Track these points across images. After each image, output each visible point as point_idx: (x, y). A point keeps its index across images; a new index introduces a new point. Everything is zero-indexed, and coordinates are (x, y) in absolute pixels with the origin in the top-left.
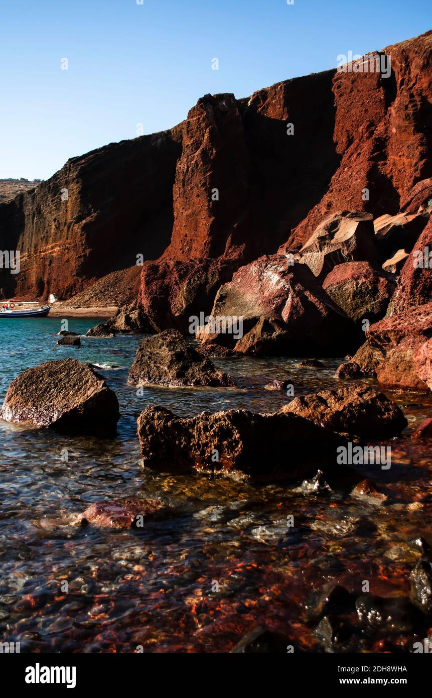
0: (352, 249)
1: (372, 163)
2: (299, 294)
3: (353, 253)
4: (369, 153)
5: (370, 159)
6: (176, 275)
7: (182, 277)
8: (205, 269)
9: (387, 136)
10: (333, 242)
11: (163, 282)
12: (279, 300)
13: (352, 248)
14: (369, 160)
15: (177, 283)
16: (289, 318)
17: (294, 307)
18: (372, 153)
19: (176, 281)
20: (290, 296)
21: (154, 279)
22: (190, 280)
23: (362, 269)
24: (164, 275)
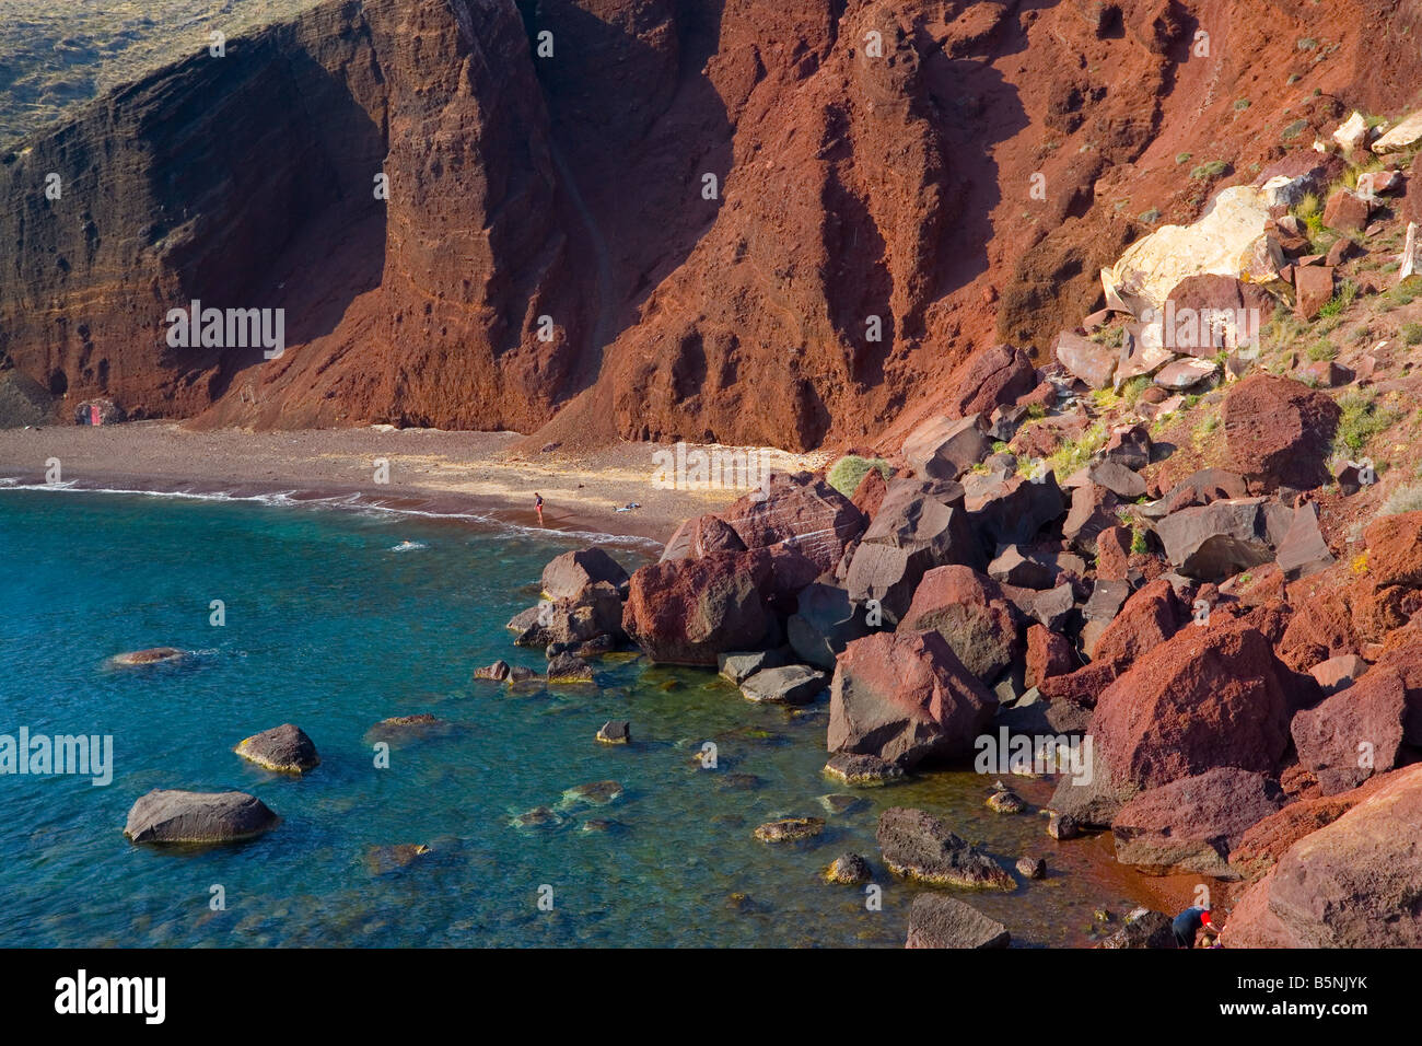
0: (947, 548)
1: (826, 163)
2: (946, 683)
3: (948, 553)
4: (818, 142)
5: (823, 156)
6: (689, 582)
7: (698, 585)
8: (730, 570)
9: (848, 101)
10: (918, 535)
11: (670, 593)
12: (925, 692)
13: (946, 546)
14: (820, 158)
15: (691, 595)
16: (943, 715)
17: (944, 702)
18: (824, 143)
19: (689, 591)
20: (936, 687)
21: (657, 588)
22: (710, 588)
23: (968, 585)
24: (670, 581)
